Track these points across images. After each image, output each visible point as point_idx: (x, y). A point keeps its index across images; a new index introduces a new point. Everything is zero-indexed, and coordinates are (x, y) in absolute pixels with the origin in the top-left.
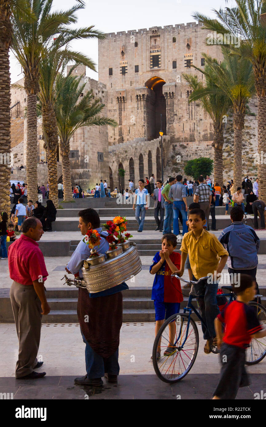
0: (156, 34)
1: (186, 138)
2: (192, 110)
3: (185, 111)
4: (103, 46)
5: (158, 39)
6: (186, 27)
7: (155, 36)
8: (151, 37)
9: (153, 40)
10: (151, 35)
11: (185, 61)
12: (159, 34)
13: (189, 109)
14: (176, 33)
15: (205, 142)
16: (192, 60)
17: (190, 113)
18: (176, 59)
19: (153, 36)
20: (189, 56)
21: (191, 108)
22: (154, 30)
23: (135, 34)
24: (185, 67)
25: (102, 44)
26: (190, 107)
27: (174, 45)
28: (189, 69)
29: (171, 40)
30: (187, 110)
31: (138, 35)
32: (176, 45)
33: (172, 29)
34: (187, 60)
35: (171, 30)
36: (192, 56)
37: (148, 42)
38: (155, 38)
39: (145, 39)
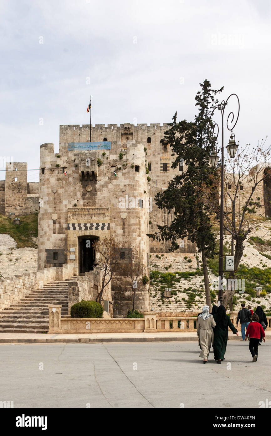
0: (128, 132)
1: (161, 249)
2: (168, 218)
3: (161, 219)
4: (66, 139)
5: (130, 137)
6: (163, 128)
7: (127, 134)
8: (122, 134)
9: (124, 137)
10: (123, 132)
11: (161, 164)
12: (131, 132)
13: (165, 217)
14: (151, 132)
15: (182, 254)
16: (169, 164)
17: (166, 221)
18: (151, 161)
19: (125, 133)
20: (165, 159)
21: (167, 217)
22: (127, 127)
23: (104, 129)
24: (161, 170)
25: (65, 136)
26: (166, 214)
27: (149, 145)
28: (166, 173)
29: (146, 140)
30: (162, 217)
31: (108, 130)
32: (151, 146)
33: (147, 128)
34: (163, 164)
35: (145, 129)
36: (169, 160)
37: (120, 139)
38: (127, 136)
39: (116, 135)
